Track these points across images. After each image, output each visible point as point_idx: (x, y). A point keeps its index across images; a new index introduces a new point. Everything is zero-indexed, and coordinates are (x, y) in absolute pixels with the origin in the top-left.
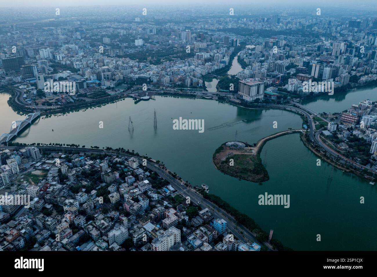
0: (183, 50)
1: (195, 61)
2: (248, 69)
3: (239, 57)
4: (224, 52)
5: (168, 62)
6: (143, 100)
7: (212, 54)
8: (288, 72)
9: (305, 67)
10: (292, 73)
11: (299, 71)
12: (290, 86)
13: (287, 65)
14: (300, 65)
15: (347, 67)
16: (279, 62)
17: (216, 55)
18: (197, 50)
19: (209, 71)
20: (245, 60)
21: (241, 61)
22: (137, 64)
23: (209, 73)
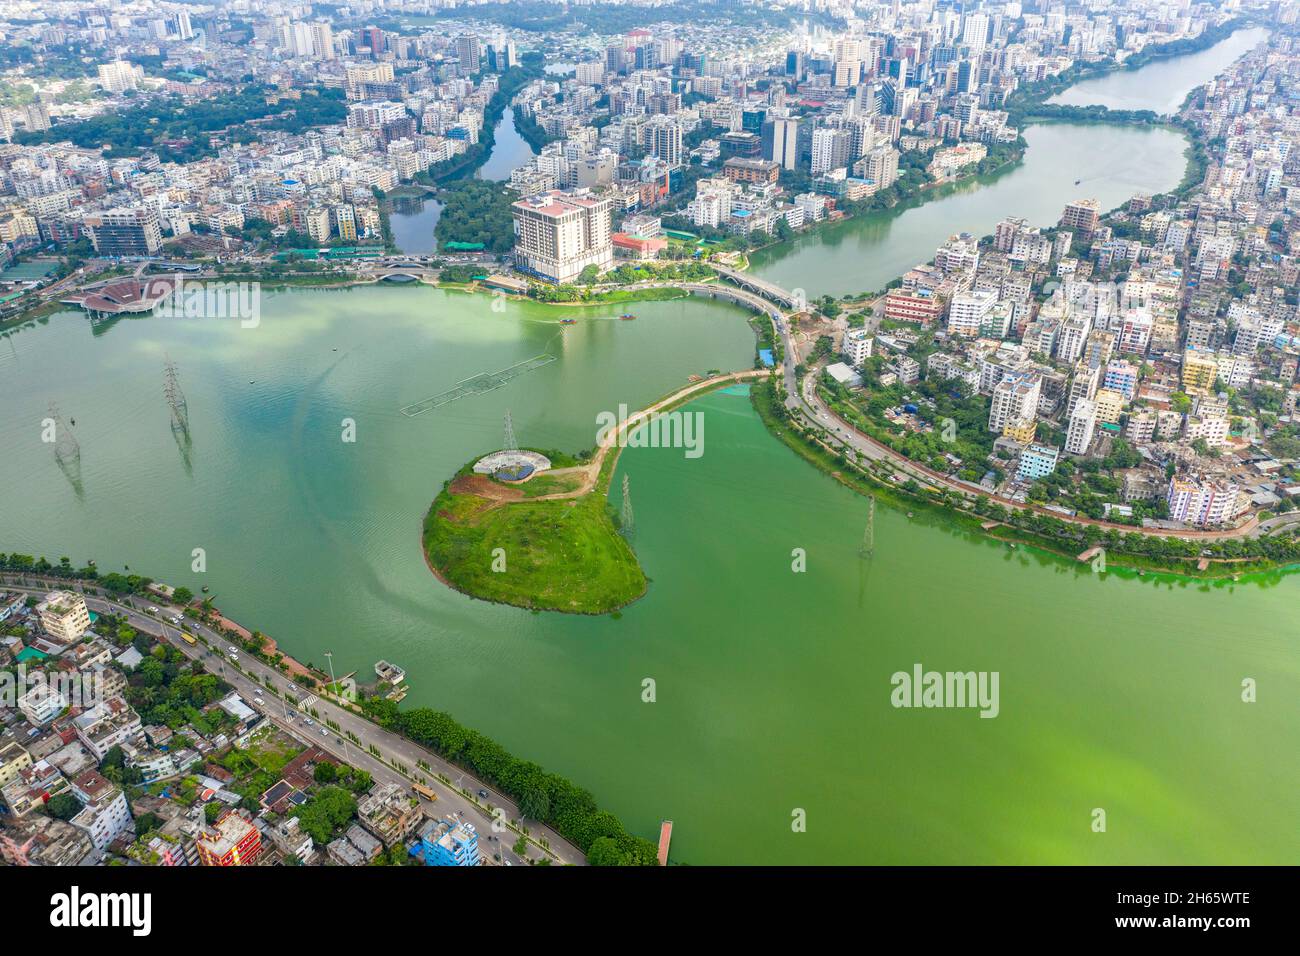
0: (303, 95)
1: (347, 138)
2: (548, 155)
3: (518, 110)
4: (463, 93)
5: (237, 146)
6: (126, 314)
7: (415, 105)
8: (693, 153)
9: (751, 131)
10: (708, 157)
11: (731, 148)
12: (703, 207)
13: (691, 129)
14: (735, 128)
15: (887, 123)
16: (660, 119)
17: (427, 108)
18: (358, 92)
19: (402, 172)
20: (541, 121)
21: (527, 126)
22: (103, 164)
23: (404, 181)
